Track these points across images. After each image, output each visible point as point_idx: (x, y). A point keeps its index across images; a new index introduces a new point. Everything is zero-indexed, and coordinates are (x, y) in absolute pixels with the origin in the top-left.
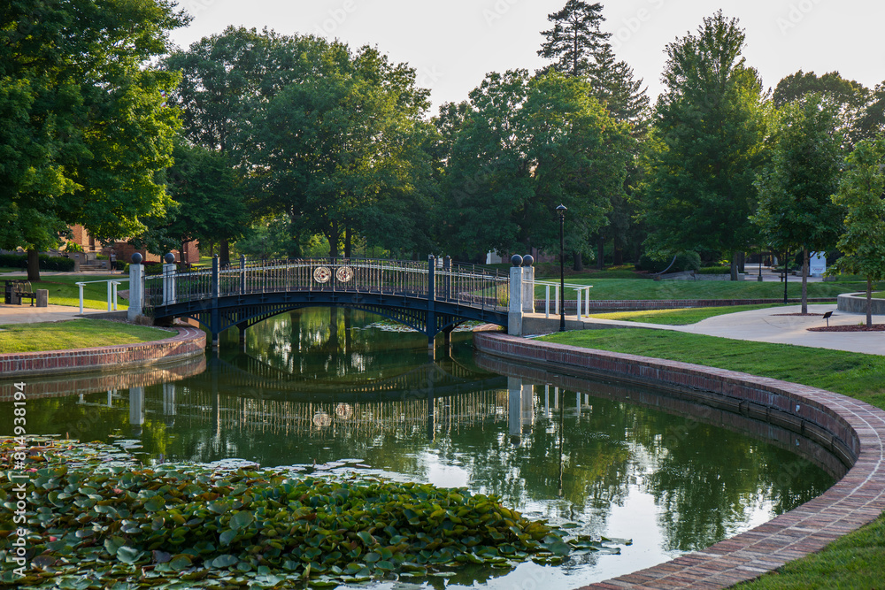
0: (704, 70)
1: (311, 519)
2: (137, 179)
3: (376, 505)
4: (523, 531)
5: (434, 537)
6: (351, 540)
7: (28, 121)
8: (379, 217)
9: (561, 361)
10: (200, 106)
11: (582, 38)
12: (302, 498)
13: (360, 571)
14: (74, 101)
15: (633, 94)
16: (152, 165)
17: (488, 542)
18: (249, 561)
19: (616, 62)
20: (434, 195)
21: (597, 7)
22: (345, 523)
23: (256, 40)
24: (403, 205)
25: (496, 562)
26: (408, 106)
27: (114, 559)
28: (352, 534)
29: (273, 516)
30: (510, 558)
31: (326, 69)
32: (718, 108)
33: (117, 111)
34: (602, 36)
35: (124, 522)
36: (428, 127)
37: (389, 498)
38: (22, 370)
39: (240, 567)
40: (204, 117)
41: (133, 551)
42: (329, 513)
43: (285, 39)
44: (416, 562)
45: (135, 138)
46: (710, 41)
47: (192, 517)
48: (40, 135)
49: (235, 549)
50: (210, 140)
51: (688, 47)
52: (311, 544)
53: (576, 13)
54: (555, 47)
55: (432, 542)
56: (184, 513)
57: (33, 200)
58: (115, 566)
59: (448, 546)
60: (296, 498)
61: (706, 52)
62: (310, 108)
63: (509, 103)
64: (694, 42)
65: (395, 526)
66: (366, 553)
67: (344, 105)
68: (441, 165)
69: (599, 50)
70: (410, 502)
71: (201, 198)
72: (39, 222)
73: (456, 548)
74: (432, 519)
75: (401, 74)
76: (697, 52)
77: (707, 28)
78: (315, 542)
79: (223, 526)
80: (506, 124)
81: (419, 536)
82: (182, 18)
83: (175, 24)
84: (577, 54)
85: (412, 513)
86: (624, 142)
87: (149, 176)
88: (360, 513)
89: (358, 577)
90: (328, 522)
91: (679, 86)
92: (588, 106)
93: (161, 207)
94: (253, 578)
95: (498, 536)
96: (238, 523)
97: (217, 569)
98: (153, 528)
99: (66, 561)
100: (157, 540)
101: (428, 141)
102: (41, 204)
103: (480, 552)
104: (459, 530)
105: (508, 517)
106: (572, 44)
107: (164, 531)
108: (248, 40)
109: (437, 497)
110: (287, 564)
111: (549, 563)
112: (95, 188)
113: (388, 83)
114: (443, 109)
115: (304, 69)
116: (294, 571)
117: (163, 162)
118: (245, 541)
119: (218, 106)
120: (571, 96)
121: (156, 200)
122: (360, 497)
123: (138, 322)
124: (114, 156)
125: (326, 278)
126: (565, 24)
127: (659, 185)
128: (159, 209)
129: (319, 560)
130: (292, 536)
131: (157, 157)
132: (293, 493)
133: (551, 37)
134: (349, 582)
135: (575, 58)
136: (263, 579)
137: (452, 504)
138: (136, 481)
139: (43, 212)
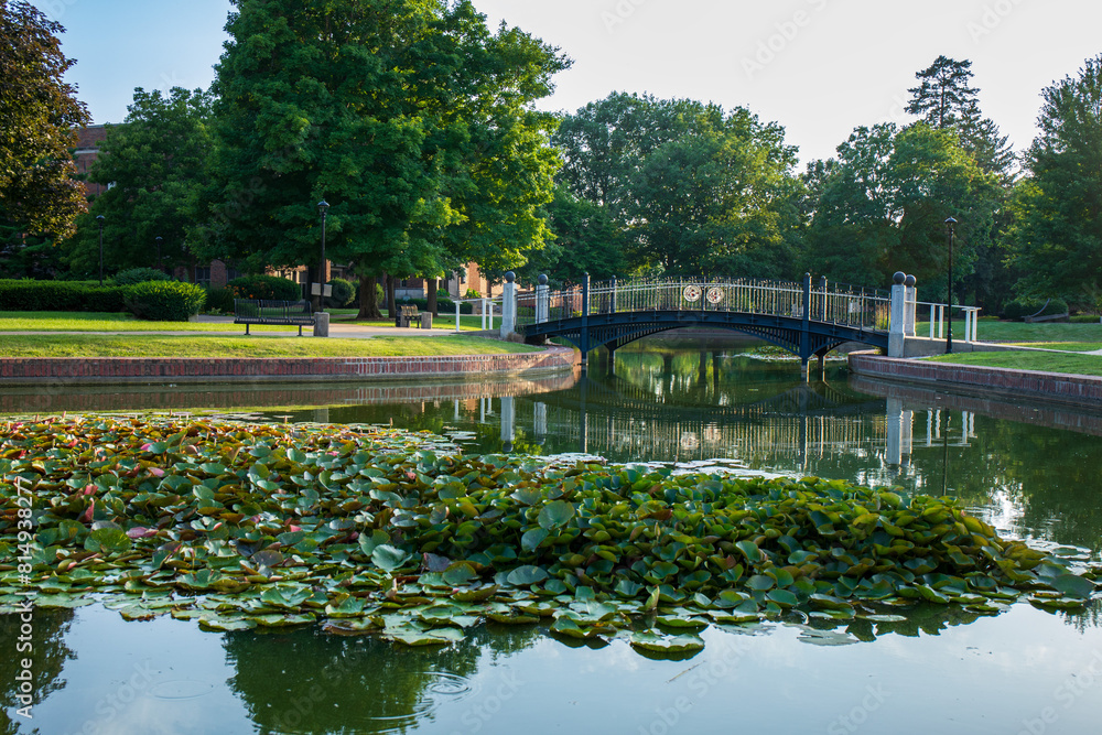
0: (1082, 113)
1: (664, 518)
2: (519, 213)
3: (765, 504)
4: (1002, 554)
5: (859, 556)
6: (726, 554)
7: (420, 157)
8: (748, 265)
9: (954, 380)
10: (584, 165)
11: (949, 94)
12: (653, 489)
13: (740, 604)
14: (462, 138)
15: (999, 151)
16: (533, 201)
17: (948, 568)
18: (563, 578)
19: (981, 119)
20: (800, 246)
21: (966, 64)
22: (716, 526)
23: (637, 104)
24: (770, 254)
25: (969, 602)
26: (777, 161)
27: (366, 561)
28: (727, 545)
29: (606, 512)
30: (992, 597)
31: (700, 129)
32: (1097, 151)
33: (501, 148)
34: (970, 92)
35: (397, 512)
36: (796, 182)
37: (784, 496)
38: (386, 373)
39: (550, 587)
40: (588, 176)
41: (398, 553)
42: (691, 510)
43: (663, 103)
44: (833, 595)
45: (518, 174)
46: (1091, 84)
47: (489, 508)
48: (429, 168)
49: (544, 557)
50: (593, 195)
51: (1066, 90)
52: (662, 556)
53: (943, 71)
54: (921, 104)
55: (858, 564)
56: (480, 502)
57: (423, 230)
58: (365, 572)
59: (884, 572)
60: (644, 489)
61: (1085, 93)
62: (684, 163)
63: (876, 156)
64: (1073, 84)
65: (795, 536)
66: (750, 575)
67: (717, 160)
68: (807, 219)
69: (967, 106)
70: (817, 502)
71: (583, 246)
72: (428, 252)
73: (898, 575)
74: (857, 527)
75: (772, 131)
76: (1075, 95)
77: (1089, 70)
78: (669, 553)
79: (530, 523)
80: (872, 177)
81: (836, 553)
82: (564, 61)
83: (558, 66)
84: (944, 110)
85: (823, 517)
86: (992, 192)
87: (529, 211)
88: (740, 513)
89: (738, 614)
90: (690, 523)
91: (1055, 130)
92: (957, 157)
93: (541, 240)
94: (566, 606)
95: (964, 560)
96: (550, 519)
97: (514, 587)
98: (431, 521)
99: (299, 560)
100: (433, 538)
101: (795, 195)
102: (430, 235)
103: (937, 584)
104: (901, 547)
105: (977, 532)
106: (939, 100)
107: (446, 525)
108: (630, 104)
109: (857, 497)
110: (623, 586)
111: (1063, 608)
112: (480, 222)
113: (759, 141)
114: (810, 166)
115: (680, 128)
116: (633, 598)
117: (543, 198)
118: (560, 546)
119: (601, 166)
120: (938, 146)
121: (536, 233)
122: (738, 493)
123: (510, 339)
124: (497, 191)
125: (697, 297)
126: (932, 81)
127: (1030, 229)
128: (538, 242)
129: (674, 582)
130: (632, 542)
131: (538, 192)
132: (640, 482)
133: (918, 94)
134: (723, 622)
135: (942, 114)
136: (579, 607)
137: (884, 507)
138: (439, 465)
139: (431, 242)
